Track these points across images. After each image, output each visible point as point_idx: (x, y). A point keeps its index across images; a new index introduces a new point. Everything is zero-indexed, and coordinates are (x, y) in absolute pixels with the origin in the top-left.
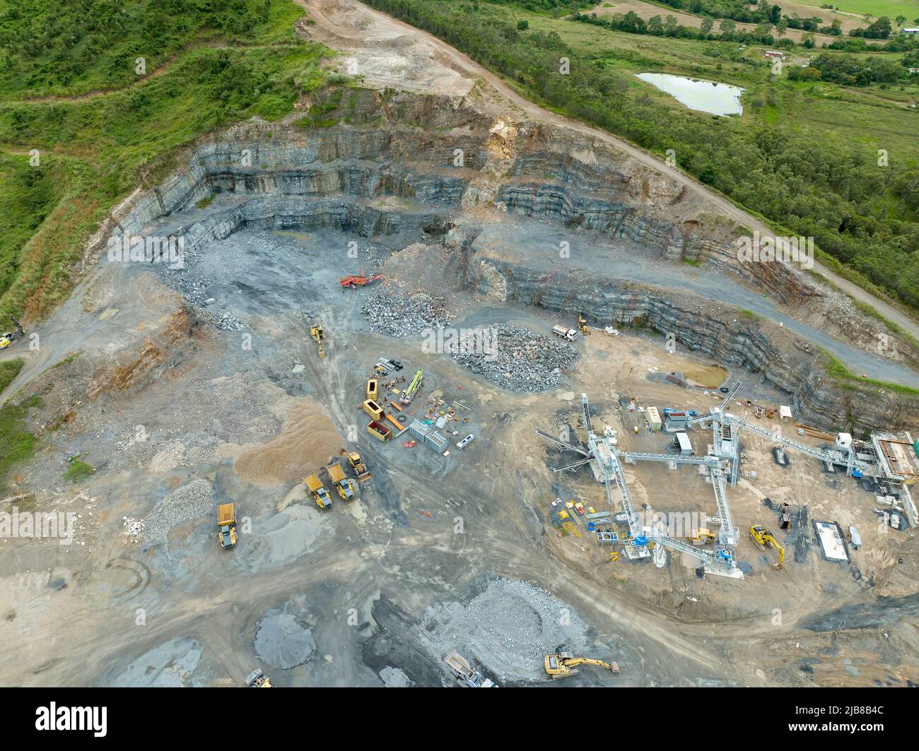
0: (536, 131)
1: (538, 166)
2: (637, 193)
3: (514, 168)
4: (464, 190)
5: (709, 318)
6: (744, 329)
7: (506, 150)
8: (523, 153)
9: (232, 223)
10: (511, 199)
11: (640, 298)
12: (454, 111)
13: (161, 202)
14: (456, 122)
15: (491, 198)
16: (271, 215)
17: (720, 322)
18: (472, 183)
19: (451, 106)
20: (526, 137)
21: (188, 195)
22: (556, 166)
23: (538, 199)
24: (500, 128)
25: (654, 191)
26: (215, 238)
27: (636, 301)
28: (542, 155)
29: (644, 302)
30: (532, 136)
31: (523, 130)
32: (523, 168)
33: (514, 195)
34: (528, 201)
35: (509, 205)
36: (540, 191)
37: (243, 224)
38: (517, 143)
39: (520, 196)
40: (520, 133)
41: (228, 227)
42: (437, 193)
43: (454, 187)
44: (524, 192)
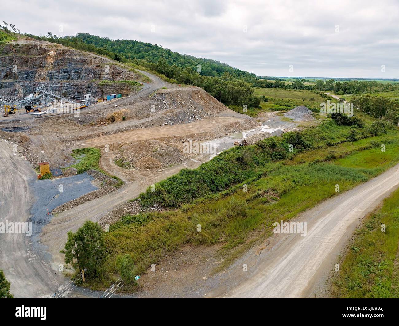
0: (62, 51)
1: (63, 64)
3: (54, 66)
4: (36, 74)
7: (52, 59)
8: (56, 59)
10: (51, 76)
11: (63, 85)
12: (37, 49)
14: (38, 53)
15: (45, 76)
18: (39, 71)
19: (37, 48)
20: (58, 54)
22: (68, 63)
23: (61, 75)
24: (52, 53)
25: (93, 62)
28: (63, 59)
30: (61, 53)
31: (58, 52)
32: (57, 65)
33: (52, 74)
34: (57, 76)
35: (51, 78)
36: (61, 71)
38: (55, 56)
39: (55, 74)
40: (57, 53)
42: (26, 76)
43: (32, 73)
44: (56, 73)
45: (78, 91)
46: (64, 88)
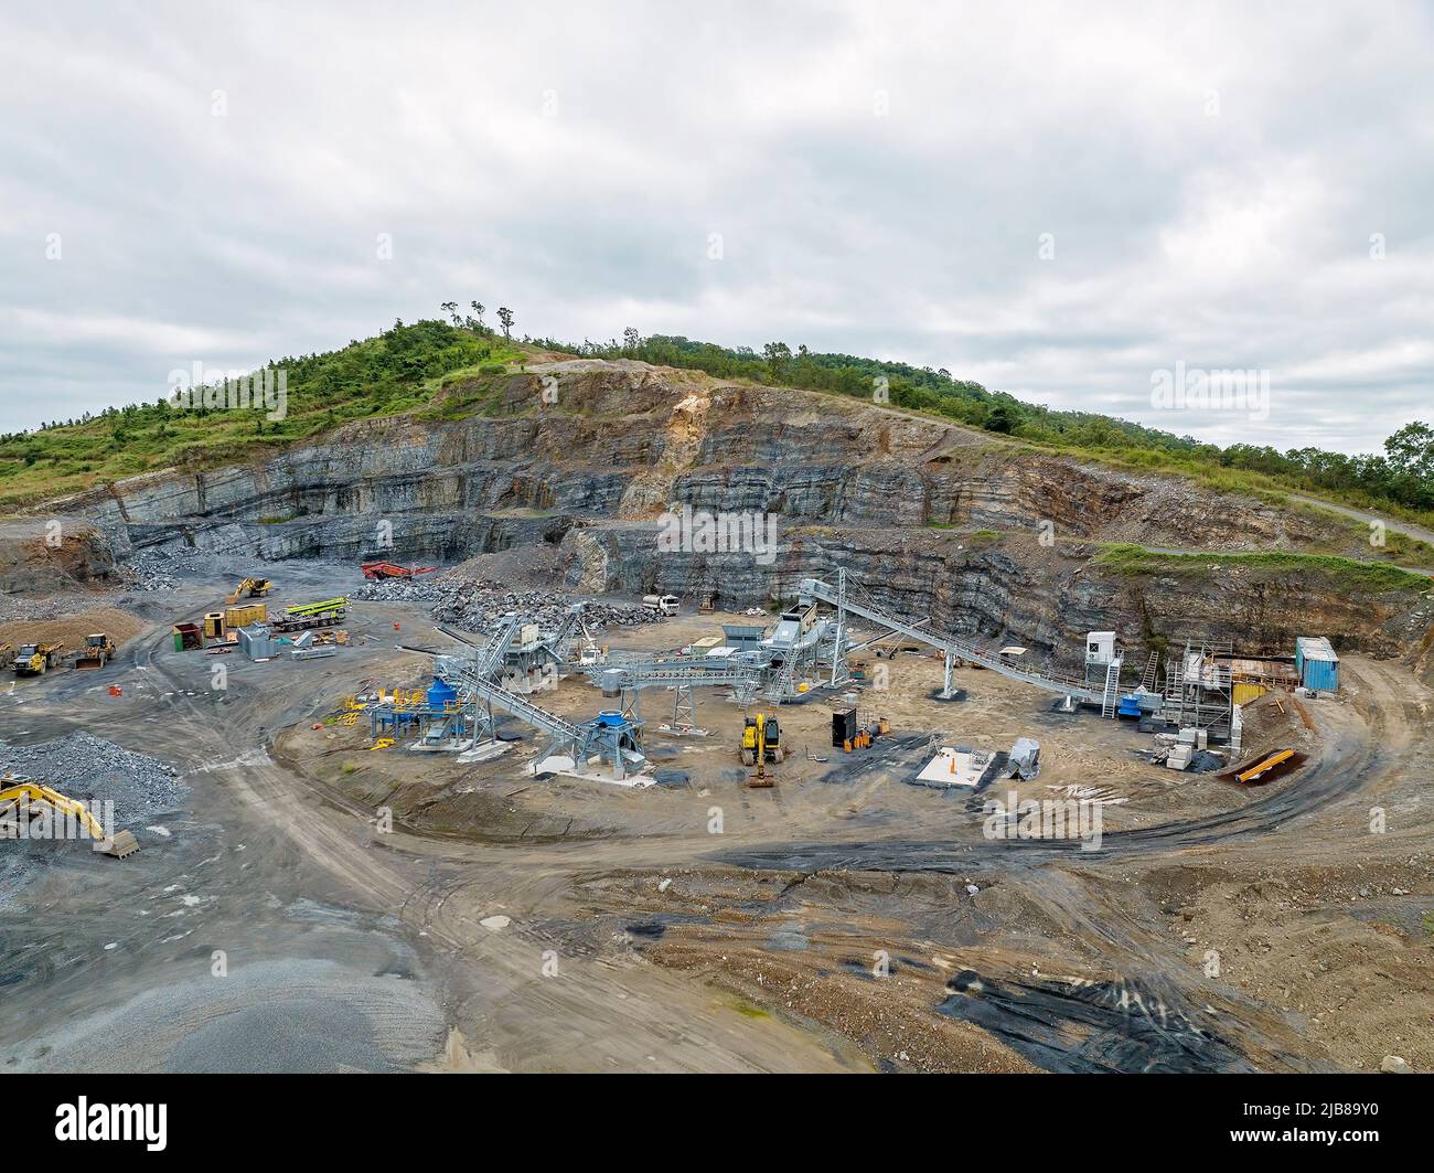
0: (736, 396)
1: (738, 448)
2: (870, 449)
3: (703, 455)
4: (625, 488)
5: (918, 557)
6: (976, 558)
7: (692, 429)
8: (713, 430)
9: (296, 544)
10: (690, 496)
11: (807, 547)
12: (632, 390)
13: (202, 495)
14: (633, 406)
15: (661, 498)
16: (354, 539)
17: (935, 559)
18: (637, 478)
19: (629, 384)
20: (720, 407)
21: (248, 501)
22: (762, 443)
23: (731, 492)
24: (691, 403)
25: (897, 441)
26: (260, 555)
27: (799, 555)
28: (742, 429)
29: (813, 555)
30: (731, 404)
31: (718, 398)
32: (714, 452)
33: (696, 490)
34: (714, 496)
36: (733, 478)
37: (314, 551)
38: (708, 417)
39: (705, 490)
40: (713, 402)
41: (286, 547)
42: (587, 498)
43: (610, 486)
44: (710, 484)
45: (899, 581)
46: (813, 561)
